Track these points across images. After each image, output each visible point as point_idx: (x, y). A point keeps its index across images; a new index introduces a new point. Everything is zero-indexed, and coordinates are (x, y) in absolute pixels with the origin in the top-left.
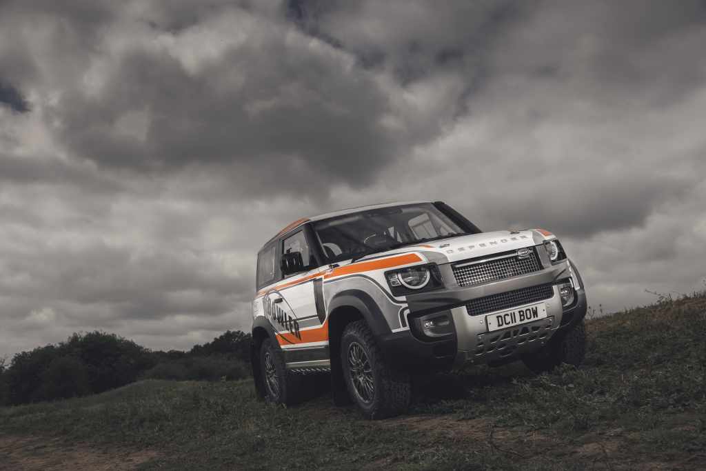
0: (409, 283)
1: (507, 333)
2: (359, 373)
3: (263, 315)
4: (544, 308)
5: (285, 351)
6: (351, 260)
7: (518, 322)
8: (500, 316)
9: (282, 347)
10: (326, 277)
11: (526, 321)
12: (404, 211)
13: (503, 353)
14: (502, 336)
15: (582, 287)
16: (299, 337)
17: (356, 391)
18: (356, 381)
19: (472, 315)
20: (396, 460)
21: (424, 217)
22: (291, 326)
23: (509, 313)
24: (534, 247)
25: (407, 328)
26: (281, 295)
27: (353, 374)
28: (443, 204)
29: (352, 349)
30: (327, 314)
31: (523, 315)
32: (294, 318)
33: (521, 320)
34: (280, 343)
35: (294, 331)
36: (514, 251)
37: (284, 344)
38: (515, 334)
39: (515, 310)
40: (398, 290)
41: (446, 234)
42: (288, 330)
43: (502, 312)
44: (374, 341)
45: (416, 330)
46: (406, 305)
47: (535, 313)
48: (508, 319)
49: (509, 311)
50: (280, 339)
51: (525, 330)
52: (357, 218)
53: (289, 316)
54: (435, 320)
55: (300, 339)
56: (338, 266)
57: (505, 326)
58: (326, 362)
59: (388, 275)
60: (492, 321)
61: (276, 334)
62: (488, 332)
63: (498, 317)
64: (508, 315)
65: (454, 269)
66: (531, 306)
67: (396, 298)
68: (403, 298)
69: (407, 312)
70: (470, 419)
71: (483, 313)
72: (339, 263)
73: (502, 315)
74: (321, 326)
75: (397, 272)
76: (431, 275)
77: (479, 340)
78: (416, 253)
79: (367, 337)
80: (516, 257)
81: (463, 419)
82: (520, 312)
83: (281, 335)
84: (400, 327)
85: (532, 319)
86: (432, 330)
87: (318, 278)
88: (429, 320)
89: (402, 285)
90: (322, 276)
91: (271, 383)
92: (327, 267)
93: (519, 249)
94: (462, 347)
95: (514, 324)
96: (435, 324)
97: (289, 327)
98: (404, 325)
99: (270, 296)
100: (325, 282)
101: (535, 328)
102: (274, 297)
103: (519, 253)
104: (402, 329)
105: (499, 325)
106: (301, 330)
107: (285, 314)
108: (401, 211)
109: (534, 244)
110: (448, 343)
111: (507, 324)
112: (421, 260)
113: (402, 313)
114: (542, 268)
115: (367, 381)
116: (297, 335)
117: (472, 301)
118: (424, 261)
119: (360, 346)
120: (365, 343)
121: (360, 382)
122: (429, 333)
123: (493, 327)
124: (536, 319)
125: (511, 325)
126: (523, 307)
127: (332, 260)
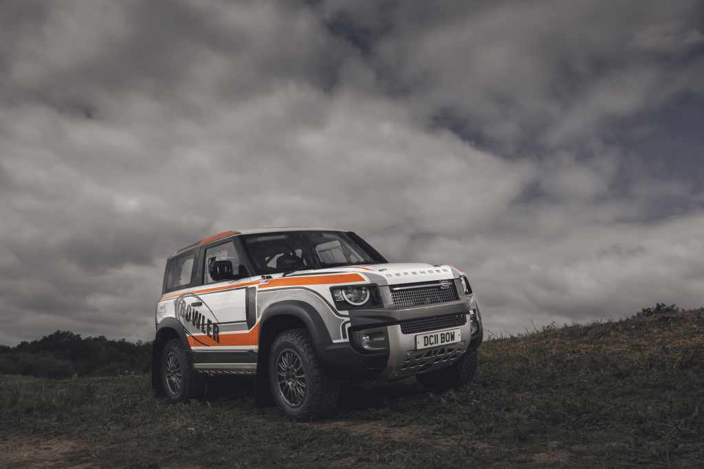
0: (350, 299)
1: (429, 352)
2: (288, 378)
3: (174, 316)
4: (459, 334)
5: (195, 352)
6: (283, 274)
7: (440, 344)
8: (426, 337)
9: (192, 348)
10: (260, 287)
11: (446, 343)
12: (326, 236)
13: (422, 369)
14: (426, 354)
15: (480, 319)
16: (217, 339)
17: (283, 395)
18: (283, 385)
19: (404, 333)
20: (360, 460)
21: (337, 243)
22: (209, 328)
23: (433, 334)
24: (452, 281)
25: (347, 340)
26: (200, 299)
27: (281, 378)
28: (354, 234)
29: (284, 354)
30: (258, 320)
31: (444, 338)
32: (214, 321)
33: (442, 342)
34: (190, 344)
35: (211, 333)
36: (437, 282)
37: (196, 345)
38: (434, 354)
39: (438, 332)
40: (342, 305)
41: (356, 261)
42: (205, 333)
43: (428, 334)
44: (313, 349)
45: (354, 343)
46: (348, 319)
47: (453, 337)
48: (433, 340)
49: (433, 333)
50: (191, 341)
51: (443, 351)
52: (283, 237)
53: (208, 320)
54: (372, 336)
55: (218, 342)
56: (270, 277)
57: (429, 346)
58: (253, 365)
59: (333, 290)
60: (420, 340)
61: (187, 335)
62: (416, 350)
63: (425, 338)
64: (432, 336)
65: (392, 291)
66: (450, 330)
67: (340, 312)
68: (346, 313)
69: (349, 325)
70: (402, 426)
71: (413, 332)
72: (272, 275)
73: (428, 335)
74: (247, 332)
75: (341, 288)
76: (371, 294)
77: (408, 356)
78: (359, 274)
79: (305, 345)
80: (439, 287)
81: (395, 425)
82: (442, 335)
83: (193, 337)
84: (340, 338)
85: (450, 342)
86: (368, 344)
87: (250, 286)
88: (366, 335)
89: (345, 301)
90: (256, 286)
91: (171, 382)
92: (259, 278)
93: (442, 281)
94: (391, 361)
95: (436, 345)
96: (370, 338)
97: (206, 329)
98: (345, 337)
99: (185, 299)
100: (259, 291)
101: (450, 350)
102: (189, 300)
103: (442, 284)
104: (342, 340)
105: (425, 345)
106: (220, 333)
107: (204, 317)
108: (322, 236)
109: (453, 278)
110: (381, 357)
111: (431, 344)
112: (363, 280)
113: (344, 326)
114: (458, 298)
115: (299, 386)
116: (214, 339)
117: (405, 321)
118: (367, 281)
119: (296, 353)
120: (302, 350)
121: (288, 386)
122: (366, 347)
123: (421, 346)
124: (453, 342)
125: (434, 345)
126: (444, 331)
127: (265, 271)
